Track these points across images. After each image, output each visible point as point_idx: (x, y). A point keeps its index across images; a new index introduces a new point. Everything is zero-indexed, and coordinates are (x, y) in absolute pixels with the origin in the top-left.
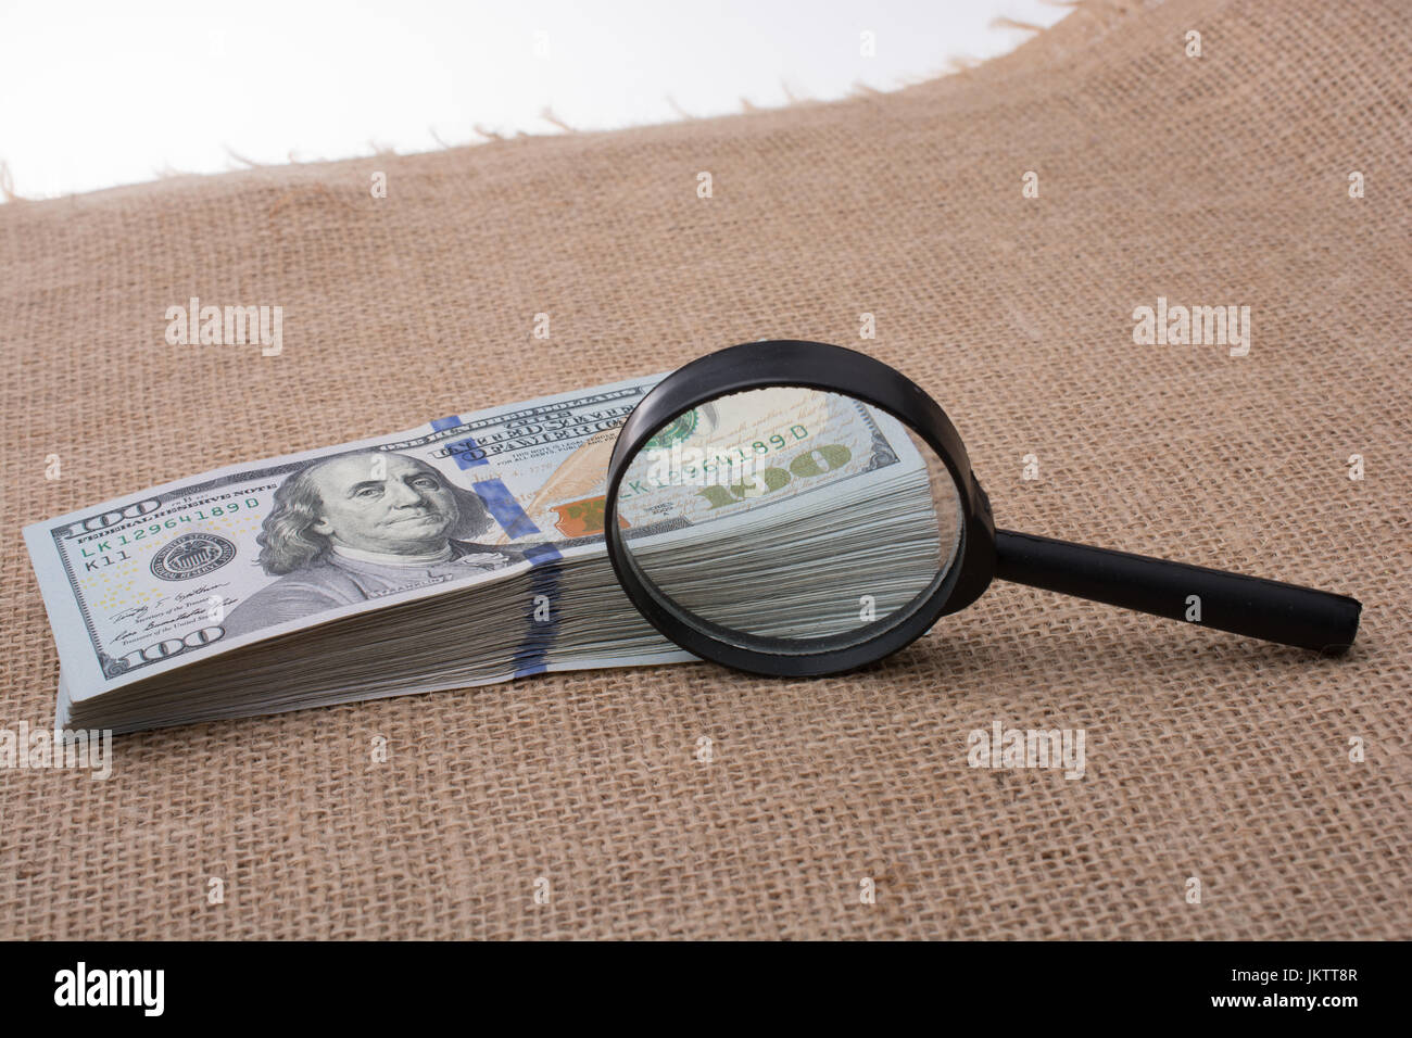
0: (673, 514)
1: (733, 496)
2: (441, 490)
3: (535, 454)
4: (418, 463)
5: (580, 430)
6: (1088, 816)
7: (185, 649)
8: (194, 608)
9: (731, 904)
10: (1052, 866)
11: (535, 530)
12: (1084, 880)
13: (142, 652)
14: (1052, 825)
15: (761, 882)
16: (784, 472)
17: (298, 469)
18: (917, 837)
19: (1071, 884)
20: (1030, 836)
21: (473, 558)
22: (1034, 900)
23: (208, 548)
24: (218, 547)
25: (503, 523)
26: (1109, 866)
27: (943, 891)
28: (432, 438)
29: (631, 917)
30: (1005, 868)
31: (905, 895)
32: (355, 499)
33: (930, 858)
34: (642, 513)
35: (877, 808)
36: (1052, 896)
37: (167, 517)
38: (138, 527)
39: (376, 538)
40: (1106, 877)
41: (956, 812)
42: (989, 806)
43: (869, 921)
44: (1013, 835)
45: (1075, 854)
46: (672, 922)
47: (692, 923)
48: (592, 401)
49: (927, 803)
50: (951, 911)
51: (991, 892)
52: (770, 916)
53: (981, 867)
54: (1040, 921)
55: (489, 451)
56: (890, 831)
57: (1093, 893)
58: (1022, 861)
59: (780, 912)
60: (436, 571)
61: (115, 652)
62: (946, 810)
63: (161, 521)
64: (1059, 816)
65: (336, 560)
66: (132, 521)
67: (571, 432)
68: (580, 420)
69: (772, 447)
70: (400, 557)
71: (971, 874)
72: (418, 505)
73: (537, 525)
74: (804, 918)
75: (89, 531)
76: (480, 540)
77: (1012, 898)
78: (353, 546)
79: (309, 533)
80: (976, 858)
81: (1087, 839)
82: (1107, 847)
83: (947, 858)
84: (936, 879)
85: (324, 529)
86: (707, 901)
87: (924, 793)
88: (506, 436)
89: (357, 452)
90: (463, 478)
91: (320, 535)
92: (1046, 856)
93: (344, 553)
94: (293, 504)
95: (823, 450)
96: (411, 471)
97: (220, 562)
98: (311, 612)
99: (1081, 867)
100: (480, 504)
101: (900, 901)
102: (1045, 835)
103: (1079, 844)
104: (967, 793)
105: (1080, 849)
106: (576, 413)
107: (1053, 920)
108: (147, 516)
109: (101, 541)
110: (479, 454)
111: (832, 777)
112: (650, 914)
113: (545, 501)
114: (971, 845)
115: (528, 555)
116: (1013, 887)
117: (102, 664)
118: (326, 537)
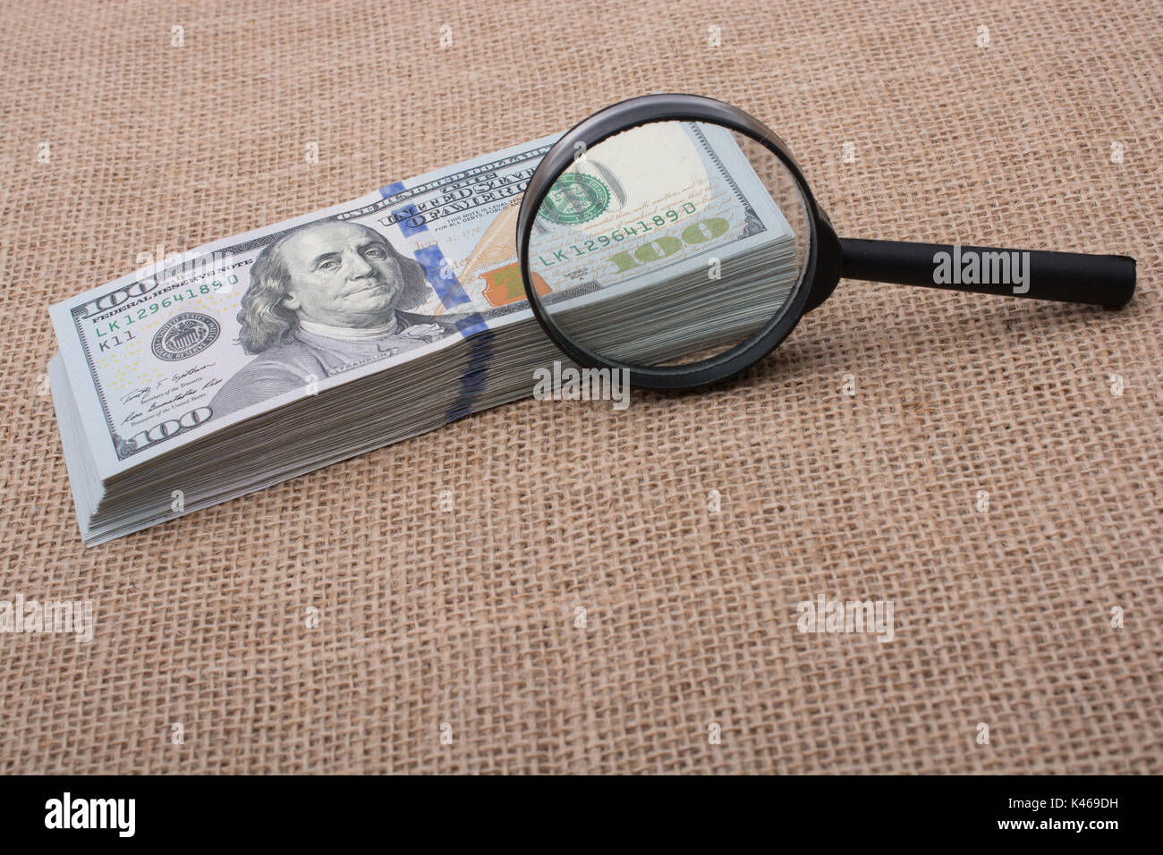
0: (587, 279)
1: (636, 261)
2: (389, 260)
3: (467, 218)
4: (370, 231)
5: (505, 192)
6: (1073, 358)
7: (182, 429)
8: (187, 389)
9: (797, 424)
10: (1040, 396)
11: (465, 299)
12: (1063, 409)
13: (147, 433)
14: (1045, 363)
15: (820, 406)
16: (677, 241)
17: (270, 242)
18: (940, 371)
19: (1054, 412)
20: (1027, 372)
21: (414, 330)
22: (1023, 423)
23: (197, 328)
24: (205, 327)
25: (438, 291)
26: (1084, 397)
27: (956, 414)
28: (381, 205)
29: (723, 432)
30: (1005, 397)
31: (927, 417)
32: (317, 272)
33: (949, 389)
34: (562, 278)
35: (913, 347)
36: (1038, 420)
37: (164, 296)
38: (141, 306)
39: (335, 311)
40: (1081, 407)
41: (972, 352)
42: (998, 348)
43: (898, 437)
44: (1014, 371)
45: (1059, 387)
46: (752, 437)
47: (767, 438)
48: (515, 160)
49: (951, 344)
50: (960, 430)
51: (992, 416)
52: (825, 433)
53: (986, 396)
54: (1026, 440)
55: (428, 217)
56: (921, 366)
57: (1070, 419)
58: (1018, 392)
59: (832, 429)
60: (385, 345)
61: (125, 433)
62: (965, 349)
63: (158, 300)
64: (1051, 357)
65: (303, 336)
66: (135, 300)
67: (497, 195)
68: (505, 182)
69: (668, 221)
70: (355, 331)
71: (978, 401)
72: (370, 275)
73: (468, 293)
74: (850, 434)
75: (102, 310)
76: (421, 310)
77: (1007, 421)
78: (317, 321)
79: (281, 310)
80: (983, 389)
81: (1070, 376)
82: (1085, 382)
83: (962, 388)
84: (952, 405)
85: (292, 304)
86: (779, 420)
87: (950, 335)
88: (442, 201)
89: (318, 222)
90: (406, 245)
91: (288, 310)
92: (1037, 388)
93: (312, 328)
94: (266, 280)
95: (708, 222)
96: (364, 241)
97: (207, 342)
98: (282, 391)
99: (1062, 398)
100: (421, 272)
101: (923, 422)
102: (1038, 372)
103: (1063, 379)
104: (982, 335)
105: (1064, 383)
106: (501, 173)
107: (1036, 439)
108: (148, 295)
109: (111, 320)
110: (419, 221)
111: (881, 321)
112: (737, 430)
113: (475, 268)
114: (981, 378)
115: (460, 326)
116: (1009, 412)
117: (116, 446)
118: (294, 312)
